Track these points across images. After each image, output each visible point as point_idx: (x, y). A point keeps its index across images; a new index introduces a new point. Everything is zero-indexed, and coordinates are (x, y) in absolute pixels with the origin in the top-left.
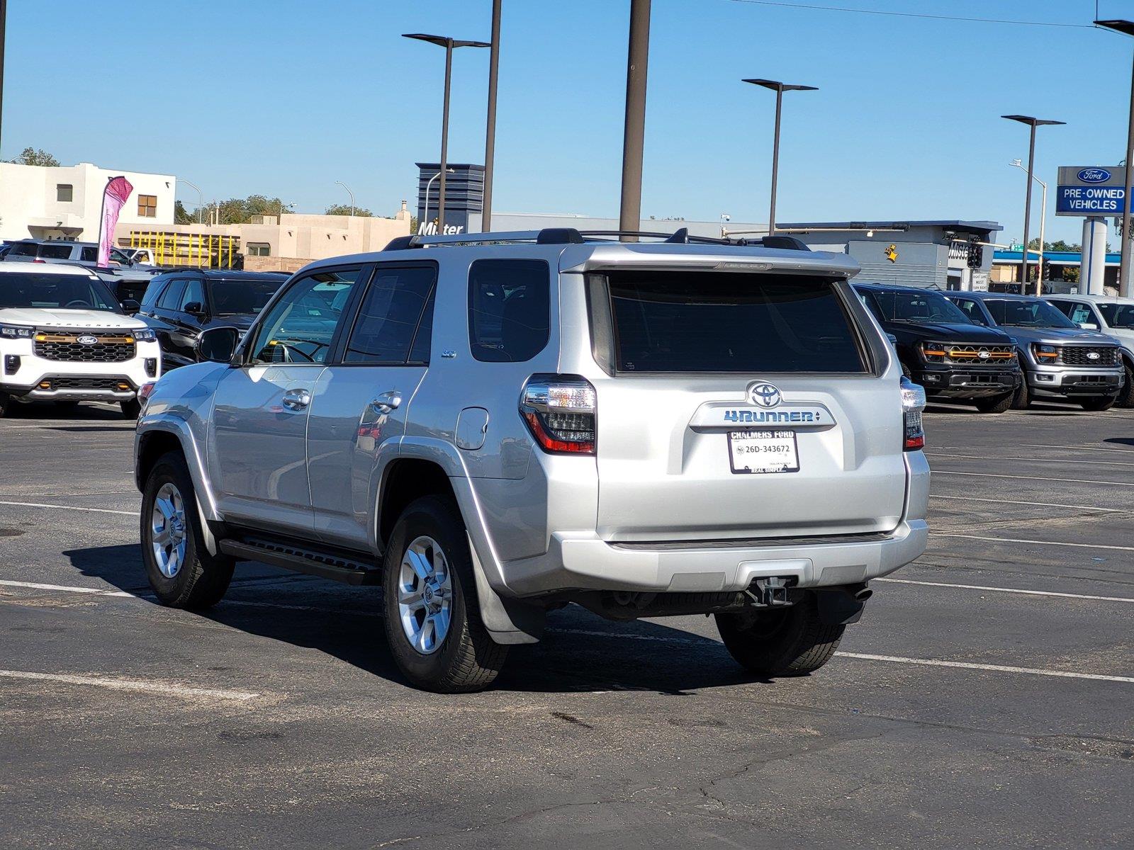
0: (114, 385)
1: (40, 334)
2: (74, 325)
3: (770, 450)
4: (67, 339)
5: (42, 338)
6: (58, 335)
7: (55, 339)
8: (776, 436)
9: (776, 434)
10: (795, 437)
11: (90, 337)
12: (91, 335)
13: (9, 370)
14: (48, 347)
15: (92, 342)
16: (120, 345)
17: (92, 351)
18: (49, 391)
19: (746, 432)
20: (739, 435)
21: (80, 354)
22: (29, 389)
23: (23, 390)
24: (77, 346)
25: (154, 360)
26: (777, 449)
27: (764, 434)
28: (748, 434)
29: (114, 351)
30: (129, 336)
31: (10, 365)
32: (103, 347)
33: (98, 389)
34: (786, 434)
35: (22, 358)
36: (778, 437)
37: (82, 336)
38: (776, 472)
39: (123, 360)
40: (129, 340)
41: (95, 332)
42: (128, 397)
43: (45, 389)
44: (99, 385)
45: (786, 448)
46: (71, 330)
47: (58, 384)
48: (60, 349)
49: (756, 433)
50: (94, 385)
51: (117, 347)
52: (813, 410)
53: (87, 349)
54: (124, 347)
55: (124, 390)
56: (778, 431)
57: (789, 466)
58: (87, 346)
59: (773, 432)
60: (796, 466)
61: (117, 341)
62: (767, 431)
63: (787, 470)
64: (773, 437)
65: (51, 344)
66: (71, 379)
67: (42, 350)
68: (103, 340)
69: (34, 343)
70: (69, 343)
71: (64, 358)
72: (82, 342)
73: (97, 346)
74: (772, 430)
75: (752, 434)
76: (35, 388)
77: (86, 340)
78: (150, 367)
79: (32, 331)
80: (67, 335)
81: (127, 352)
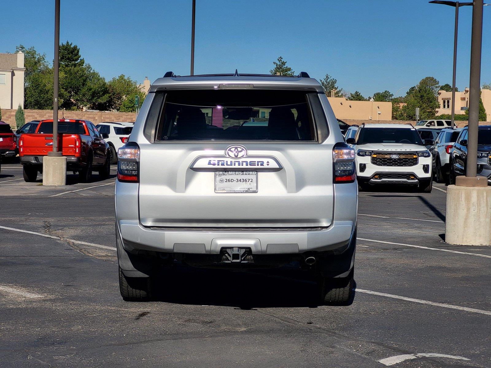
0: (407, 177)
1: (374, 154)
2: (390, 150)
3: (241, 181)
4: (386, 156)
5: (375, 156)
6: (382, 155)
7: (381, 156)
10: (256, 174)
11: (396, 155)
12: (397, 154)
13: (361, 170)
14: (377, 160)
15: (397, 157)
16: (411, 159)
17: (397, 161)
18: (378, 179)
19: (226, 172)
20: (221, 173)
21: (391, 163)
22: (369, 179)
23: (367, 179)
24: (390, 159)
25: (428, 166)
26: (245, 181)
27: (237, 173)
29: (407, 161)
30: (415, 155)
31: (362, 168)
32: (402, 160)
33: (401, 178)
34: (251, 173)
35: (366, 165)
36: (246, 174)
37: (393, 154)
38: (242, 193)
39: (412, 165)
40: (415, 157)
41: (399, 153)
42: (415, 182)
43: (376, 178)
44: (401, 177)
45: (251, 180)
46: (388, 152)
47: (382, 176)
48: (383, 161)
50: (398, 177)
51: (409, 160)
52: (265, 160)
53: (395, 160)
54: (412, 159)
55: (413, 179)
57: (251, 190)
58: (395, 159)
59: (243, 172)
60: (255, 190)
61: (409, 157)
63: (249, 192)
65: (379, 158)
66: (387, 174)
67: (375, 161)
68: (402, 157)
69: (372, 158)
70: (387, 158)
71: (385, 165)
72: (393, 157)
73: (399, 159)
75: (229, 172)
76: (372, 178)
77: (394, 157)
78: (426, 168)
79: (371, 153)
80: (386, 155)
81: (414, 162)
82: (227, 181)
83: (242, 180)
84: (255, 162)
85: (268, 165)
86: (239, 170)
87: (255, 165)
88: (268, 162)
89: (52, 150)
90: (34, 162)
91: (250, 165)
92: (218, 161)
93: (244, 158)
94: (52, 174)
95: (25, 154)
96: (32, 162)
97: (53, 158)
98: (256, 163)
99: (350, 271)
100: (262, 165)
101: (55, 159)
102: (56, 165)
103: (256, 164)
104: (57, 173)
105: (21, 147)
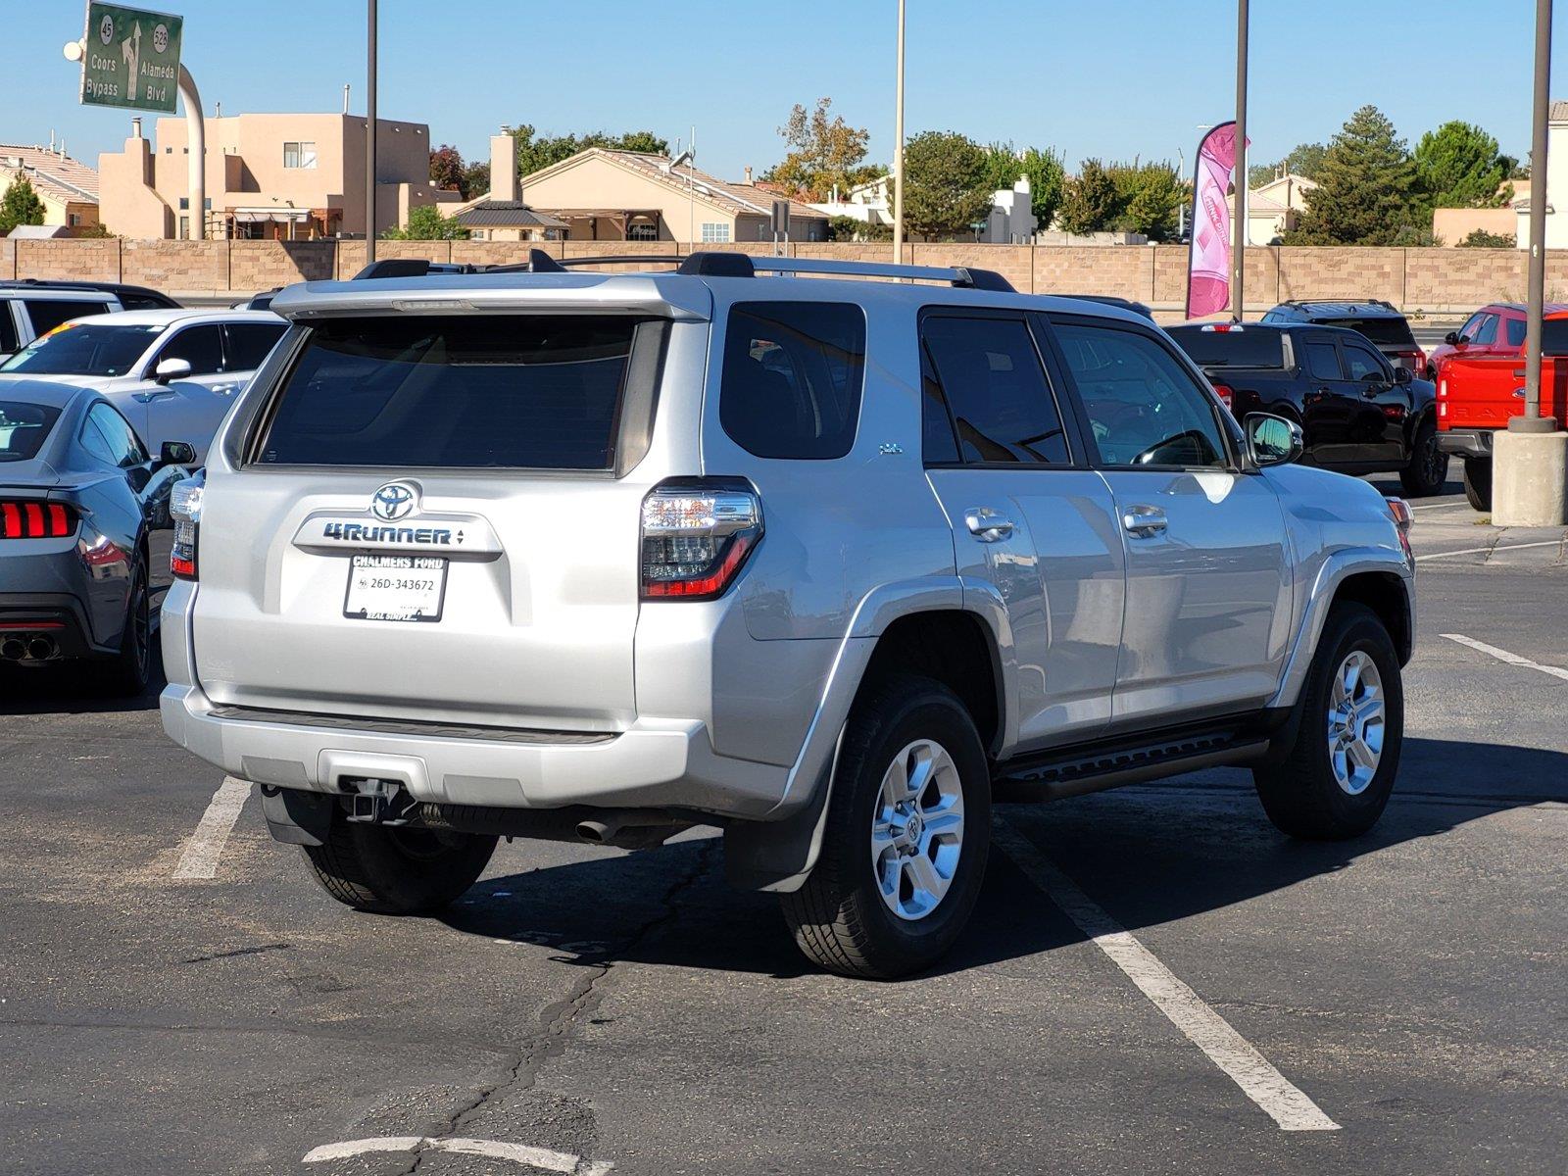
3: (406, 586)
8: (416, 565)
9: (417, 562)
10: (446, 569)
19: (374, 557)
20: (364, 560)
26: (416, 585)
27: (400, 561)
28: (377, 560)
34: (430, 562)
36: (419, 566)
38: (401, 620)
45: (429, 585)
49: (388, 559)
52: (454, 528)
56: (421, 557)
57: (425, 613)
59: (413, 558)
60: (434, 613)
62: (404, 557)
63: (420, 618)
64: (412, 566)
74: (412, 555)
75: (383, 559)
82: (376, 585)
83: (409, 585)
84: (430, 531)
85: (460, 540)
86: (405, 554)
87: (429, 541)
88: (461, 534)
89: (1521, 412)
90: (1477, 448)
91: (418, 541)
92: (347, 526)
93: (411, 519)
94: (1513, 491)
95: (1453, 423)
96: (1471, 448)
97: (1519, 439)
98: (432, 534)
99: (807, 874)
100: (445, 540)
101: (1523, 442)
102: (1528, 460)
103: (431, 539)
104: (1532, 487)
105: (1444, 401)
